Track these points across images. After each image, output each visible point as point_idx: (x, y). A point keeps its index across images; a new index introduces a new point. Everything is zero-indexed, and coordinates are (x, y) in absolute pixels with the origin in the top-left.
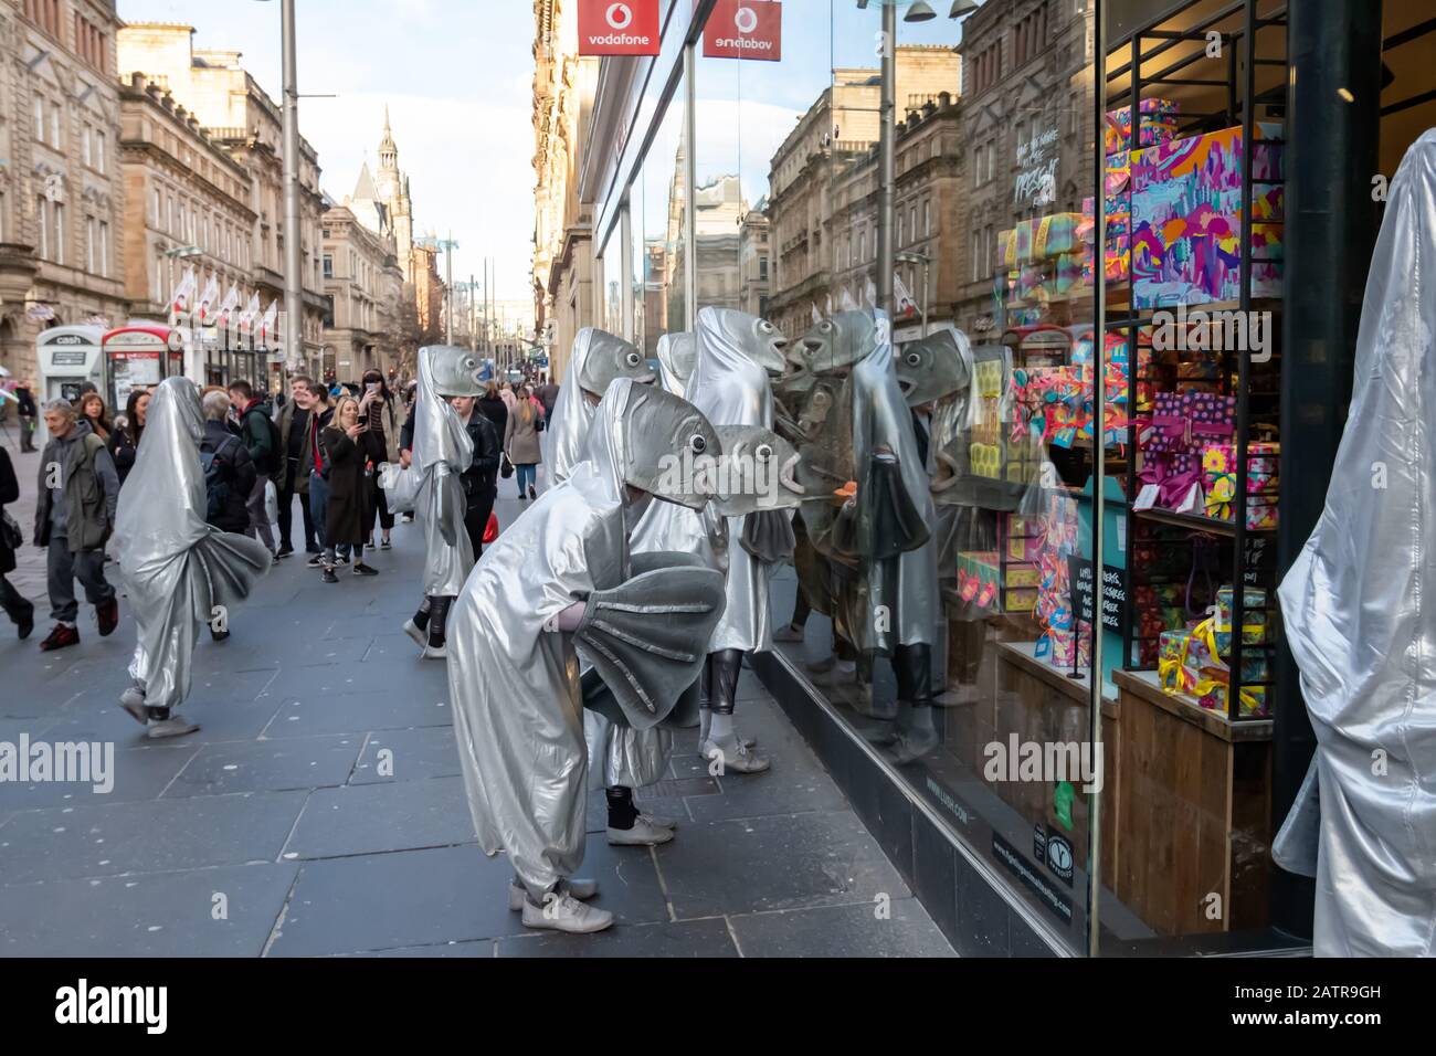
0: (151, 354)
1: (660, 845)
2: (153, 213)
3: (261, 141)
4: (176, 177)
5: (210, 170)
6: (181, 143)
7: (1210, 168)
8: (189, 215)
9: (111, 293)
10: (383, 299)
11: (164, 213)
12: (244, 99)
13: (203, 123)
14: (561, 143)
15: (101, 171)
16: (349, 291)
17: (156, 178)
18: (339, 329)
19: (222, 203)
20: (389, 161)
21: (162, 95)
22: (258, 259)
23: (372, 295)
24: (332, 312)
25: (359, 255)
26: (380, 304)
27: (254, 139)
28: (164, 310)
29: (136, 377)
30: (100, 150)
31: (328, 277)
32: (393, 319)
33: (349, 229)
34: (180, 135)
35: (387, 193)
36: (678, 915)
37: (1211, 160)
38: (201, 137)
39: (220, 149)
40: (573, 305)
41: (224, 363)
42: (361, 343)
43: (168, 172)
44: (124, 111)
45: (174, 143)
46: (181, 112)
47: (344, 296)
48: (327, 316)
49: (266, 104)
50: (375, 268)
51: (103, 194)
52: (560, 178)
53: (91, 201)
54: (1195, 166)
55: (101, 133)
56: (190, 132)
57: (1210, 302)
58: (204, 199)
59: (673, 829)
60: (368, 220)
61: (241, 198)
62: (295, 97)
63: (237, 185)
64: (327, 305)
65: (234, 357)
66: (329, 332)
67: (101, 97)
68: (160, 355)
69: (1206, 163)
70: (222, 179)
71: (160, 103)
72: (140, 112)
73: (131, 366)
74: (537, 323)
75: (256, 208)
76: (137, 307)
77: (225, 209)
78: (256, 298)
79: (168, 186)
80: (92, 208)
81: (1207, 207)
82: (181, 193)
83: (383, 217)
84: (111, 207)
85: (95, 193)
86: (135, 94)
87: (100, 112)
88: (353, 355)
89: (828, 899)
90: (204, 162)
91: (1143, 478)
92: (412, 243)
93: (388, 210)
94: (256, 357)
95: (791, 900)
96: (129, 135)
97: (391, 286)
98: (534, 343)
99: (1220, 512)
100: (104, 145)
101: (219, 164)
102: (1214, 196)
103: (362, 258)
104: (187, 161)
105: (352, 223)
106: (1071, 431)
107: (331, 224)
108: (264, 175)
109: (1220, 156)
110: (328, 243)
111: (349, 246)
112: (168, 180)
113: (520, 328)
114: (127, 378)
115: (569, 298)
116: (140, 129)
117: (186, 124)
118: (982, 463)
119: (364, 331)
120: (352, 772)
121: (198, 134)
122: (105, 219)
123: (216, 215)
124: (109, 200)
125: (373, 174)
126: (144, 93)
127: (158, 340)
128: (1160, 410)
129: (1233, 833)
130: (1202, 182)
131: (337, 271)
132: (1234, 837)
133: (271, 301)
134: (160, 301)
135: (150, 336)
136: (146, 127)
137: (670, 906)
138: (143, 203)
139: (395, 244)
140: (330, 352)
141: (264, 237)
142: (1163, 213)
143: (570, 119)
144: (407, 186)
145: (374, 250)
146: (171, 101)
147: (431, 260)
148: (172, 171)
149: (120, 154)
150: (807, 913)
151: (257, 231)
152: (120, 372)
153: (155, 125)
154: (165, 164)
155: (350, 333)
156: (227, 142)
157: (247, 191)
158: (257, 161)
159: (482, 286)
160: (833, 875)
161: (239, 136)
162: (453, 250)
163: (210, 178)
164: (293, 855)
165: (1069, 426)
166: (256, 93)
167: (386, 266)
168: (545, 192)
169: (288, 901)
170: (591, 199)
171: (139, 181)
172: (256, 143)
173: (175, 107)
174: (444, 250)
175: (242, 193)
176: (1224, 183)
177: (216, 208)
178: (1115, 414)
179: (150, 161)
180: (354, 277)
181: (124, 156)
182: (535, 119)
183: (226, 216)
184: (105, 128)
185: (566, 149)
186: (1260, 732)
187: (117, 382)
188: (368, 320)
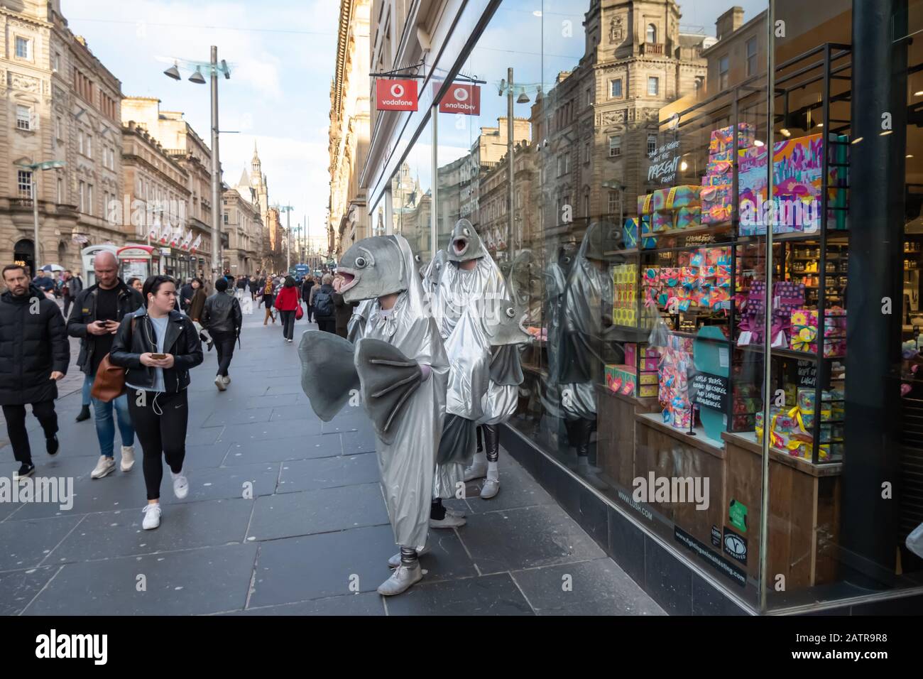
0: (143, 260)
1: (460, 528)
2: (138, 190)
3: (193, 156)
4: (150, 173)
5: (168, 170)
6: (153, 156)
7: (795, 158)
8: (157, 192)
9: (116, 230)
10: (253, 235)
11: (144, 190)
12: (185, 135)
13: (164, 147)
14: (347, 159)
15: (112, 169)
16: (236, 231)
17: (140, 173)
18: (232, 249)
19: (174, 186)
20: (257, 168)
21: (144, 132)
22: (192, 214)
23: (248, 233)
24: (228, 241)
25: (242, 213)
26: (252, 237)
27: (190, 155)
28: (144, 239)
29: (135, 271)
30: (112, 159)
31: (226, 223)
32: (258, 244)
33: (237, 200)
34: (153, 152)
35: (256, 182)
36: (483, 572)
37: (795, 154)
38: (163, 154)
39: (174, 159)
40: (353, 238)
41: (174, 265)
42: (242, 256)
43: (146, 170)
44: (124, 140)
45: (150, 156)
46: (153, 141)
47: (234, 233)
48: (225, 243)
49: (196, 138)
50: (250, 219)
51: (113, 181)
52: (345, 176)
53: (106, 184)
54: (784, 157)
55: (112, 150)
56: (158, 151)
57: (794, 232)
58: (164, 184)
59: (464, 517)
60: (246, 196)
61: (183, 184)
62: (218, 132)
63: (181, 178)
64: (226, 237)
65: (179, 262)
66: (226, 251)
67: (113, 132)
68: (148, 261)
69: (792, 155)
70: (174, 175)
71: (143, 136)
72: (133, 141)
73: (132, 266)
74: (330, 248)
75: (191, 189)
76: (130, 237)
77: (175, 189)
78: (191, 234)
79: (146, 177)
80: (107, 187)
81: (792, 179)
82: (153, 181)
83: (254, 195)
84: (117, 187)
85: (109, 180)
86: (131, 131)
87: (112, 140)
88: (238, 262)
89: (562, 559)
90: (165, 166)
91: (741, 328)
92: (268, 208)
93: (256, 192)
94: (190, 263)
95: (542, 561)
96: (126, 151)
97: (257, 229)
98: (327, 257)
99: (802, 348)
100: (114, 157)
101: (172, 167)
102: (797, 174)
103: (243, 215)
104: (156, 165)
105: (238, 198)
106: (688, 302)
107: (228, 198)
108: (195, 173)
109: (801, 151)
110: (226, 207)
111: (237, 209)
112: (146, 175)
113: (320, 250)
114: (129, 272)
115: (351, 234)
116: (132, 148)
117: (156, 147)
118: (621, 318)
119: (244, 250)
120: (277, 486)
121: (162, 152)
122: (114, 193)
123: (171, 192)
124: (116, 184)
125: (249, 174)
126: (134, 131)
127: (147, 253)
128: (754, 291)
129: (817, 527)
130: (789, 166)
131: (230, 221)
132: (819, 530)
133: (198, 235)
134: (141, 234)
135: (143, 251)
136: (136, 148)
137: (475, 565)
138: (133, 185)
139: (260, 208)
140: (227, 260)
141: (195, 203)
142: (760, 183)
143: (352, 147)
144: (265, 180)
145: (249, 211)
146: (148, 135)
147: (277, 216)
148: (148, 170)
149: (122, 160)
150: (552, 568)
151: (191, 200)
152: (127, 269)
153: (140, 147)
154: (145, 166)
155: (236, 251)
156: (176, 156)
157: (186, 181)
158: (191, 166)
159: (303, 229)
160: (560, 544)
161: (182, 153)
162: (291, 211)
163: (168, 174)
164: (252, 538)
165: (687, 299)
166: (191, 132)
167: (255, 218)
168: (337, 184)
169: (255, 568)
170: (367, 186)
171: (132, 174)
172: (191, 157)
173: (150, 138)
174: (286, 211)
175: (183, 181)
176: (804, 167)
177: (170, 189)
178: (720, 293)
179: (137, 165)
180: (239, 224)
181: (124, 162)
182: (330, 148)
183: (175, 193)
184: (114, 147)
185: (349, 162)
186: (833, 471)
187: (125, 274)
188: (246, 245)
